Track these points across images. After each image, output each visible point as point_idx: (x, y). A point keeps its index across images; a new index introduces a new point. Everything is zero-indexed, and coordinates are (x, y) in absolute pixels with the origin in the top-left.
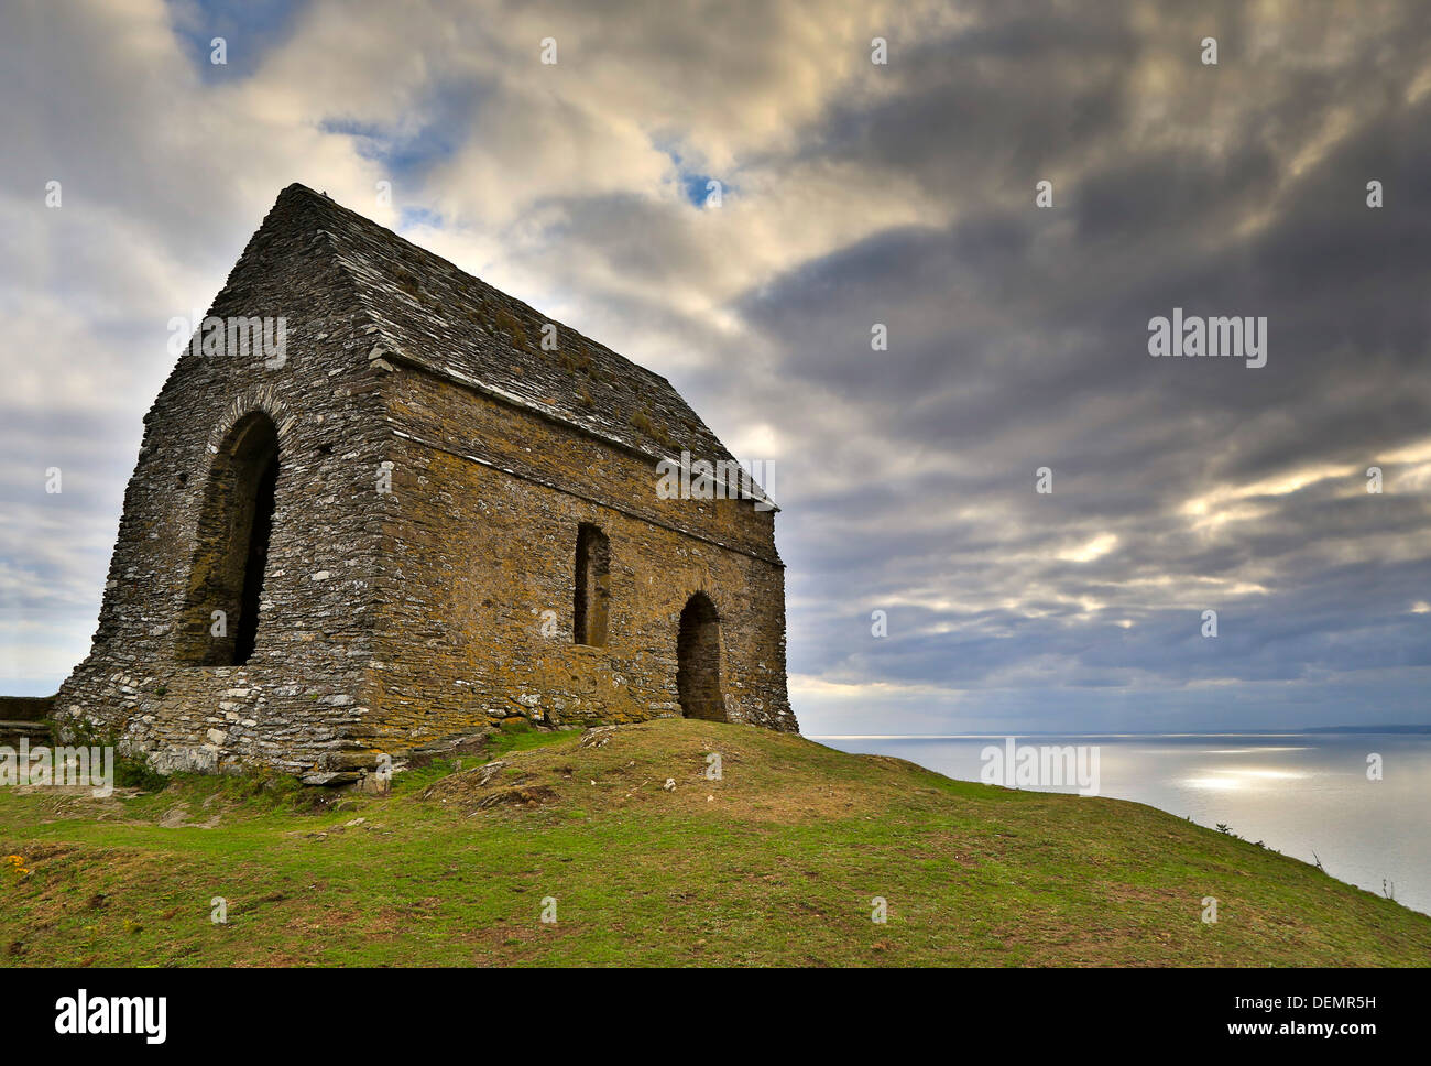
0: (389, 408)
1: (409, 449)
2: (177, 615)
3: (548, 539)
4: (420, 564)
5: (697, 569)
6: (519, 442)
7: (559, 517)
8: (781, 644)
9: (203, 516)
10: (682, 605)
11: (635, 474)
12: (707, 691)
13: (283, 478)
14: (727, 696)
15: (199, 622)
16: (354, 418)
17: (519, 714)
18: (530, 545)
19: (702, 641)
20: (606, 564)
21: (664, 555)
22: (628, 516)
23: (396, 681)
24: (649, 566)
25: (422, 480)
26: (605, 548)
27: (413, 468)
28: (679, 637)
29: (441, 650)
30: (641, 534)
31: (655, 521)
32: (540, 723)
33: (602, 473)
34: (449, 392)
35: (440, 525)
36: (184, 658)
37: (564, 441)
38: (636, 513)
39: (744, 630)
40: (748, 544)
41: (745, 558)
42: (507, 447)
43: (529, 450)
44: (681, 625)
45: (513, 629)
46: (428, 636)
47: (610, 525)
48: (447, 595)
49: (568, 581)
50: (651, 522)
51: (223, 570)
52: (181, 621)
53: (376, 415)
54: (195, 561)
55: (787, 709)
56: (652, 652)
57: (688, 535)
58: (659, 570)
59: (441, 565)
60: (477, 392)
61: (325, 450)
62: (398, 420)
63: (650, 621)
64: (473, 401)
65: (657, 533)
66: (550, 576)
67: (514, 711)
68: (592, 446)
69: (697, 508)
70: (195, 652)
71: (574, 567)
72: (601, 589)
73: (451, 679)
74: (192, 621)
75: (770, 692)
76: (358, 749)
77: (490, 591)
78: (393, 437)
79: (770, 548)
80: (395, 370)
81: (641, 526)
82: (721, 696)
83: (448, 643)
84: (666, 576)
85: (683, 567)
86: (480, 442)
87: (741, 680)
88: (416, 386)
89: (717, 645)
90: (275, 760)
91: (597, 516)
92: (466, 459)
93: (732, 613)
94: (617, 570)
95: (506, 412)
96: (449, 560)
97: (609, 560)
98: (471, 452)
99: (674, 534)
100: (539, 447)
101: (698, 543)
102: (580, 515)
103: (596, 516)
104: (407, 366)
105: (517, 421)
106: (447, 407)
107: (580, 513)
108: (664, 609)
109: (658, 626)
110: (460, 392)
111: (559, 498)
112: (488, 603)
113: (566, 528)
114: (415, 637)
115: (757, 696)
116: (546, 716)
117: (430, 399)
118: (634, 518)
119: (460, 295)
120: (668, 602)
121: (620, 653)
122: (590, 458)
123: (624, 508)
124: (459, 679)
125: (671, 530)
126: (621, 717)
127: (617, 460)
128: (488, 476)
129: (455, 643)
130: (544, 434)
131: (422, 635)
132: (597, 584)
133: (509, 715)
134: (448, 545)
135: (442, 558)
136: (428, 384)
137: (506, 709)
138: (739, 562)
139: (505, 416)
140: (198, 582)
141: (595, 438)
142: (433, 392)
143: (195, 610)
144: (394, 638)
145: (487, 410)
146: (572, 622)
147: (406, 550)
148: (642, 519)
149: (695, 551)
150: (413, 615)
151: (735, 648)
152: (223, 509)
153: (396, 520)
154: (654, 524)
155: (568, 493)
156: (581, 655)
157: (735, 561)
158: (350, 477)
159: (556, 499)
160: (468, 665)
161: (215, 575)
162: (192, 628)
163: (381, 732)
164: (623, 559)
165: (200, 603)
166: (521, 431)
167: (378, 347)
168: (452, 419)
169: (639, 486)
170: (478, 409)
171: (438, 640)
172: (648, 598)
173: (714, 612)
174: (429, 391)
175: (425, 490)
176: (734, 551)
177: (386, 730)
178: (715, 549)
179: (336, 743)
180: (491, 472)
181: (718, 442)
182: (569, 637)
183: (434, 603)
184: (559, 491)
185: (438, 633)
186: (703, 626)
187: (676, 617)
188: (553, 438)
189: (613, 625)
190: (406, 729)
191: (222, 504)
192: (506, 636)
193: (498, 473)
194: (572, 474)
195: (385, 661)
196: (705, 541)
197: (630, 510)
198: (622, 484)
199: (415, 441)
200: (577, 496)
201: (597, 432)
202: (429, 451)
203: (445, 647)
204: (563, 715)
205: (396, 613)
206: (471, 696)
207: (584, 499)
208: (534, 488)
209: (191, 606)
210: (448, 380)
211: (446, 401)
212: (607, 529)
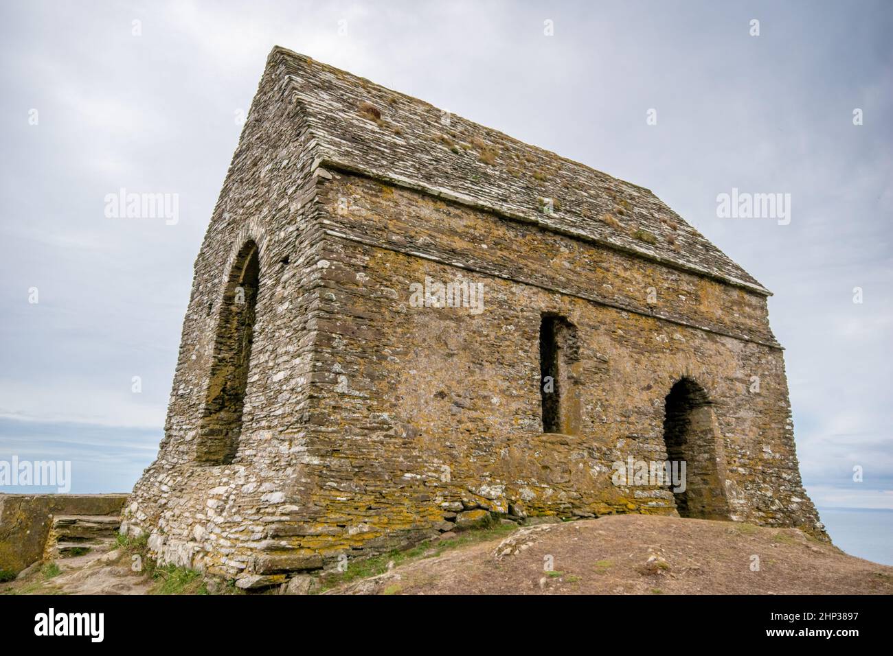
0: (328, 212)
1: (345, 247)
2: (200, 422)
3: (507, 329)
4: (363, 358)
5: (680, 355)
6: (474, 240)
7: (519, 309)
8: (787, 427)
9: (219, 336)
10: (667, 391)
11: (604, 265)
12: (705, 477)
13: (261, 293)
14: (728, 483)
15: (217, 427)
16: (303, 227)
17: (479, 507)
18: (487, 336)
19: (694, 426)
20: (576, 352)
21: (641, 342)
22: (597, 304)
23: (333, 477)
24: (625, 352)
25: (361, 277)
26: (574, 337)
27: (349, 265)
28: (665, 423)
29: (388, 443)
30: (614, 321)
31: (629, 308)
32: (504, 515)
33: (567, 265)
34: (396, 194)
35: (385, 320)
36: (204, 459)
37: (524, 236)
38: (607, 301)
39: (742, 413)
40: (738, 328)
41: (735, 342)
42: (459, 244)
43: (484, 246)
44: (666, 411)
45: (472, 420)
46: (373, 429)
47: (577, 313)
48: (393, 388)
49: (533, 370)
50: (623, 309)
51: (237, 381)
52: (202, 427)
53: (316, 219)
54: (213, 374)
55: (802, 495)
56: (634, 438)
57: (668, 321)
58: (636, 356)
59: (385, 358)
60: (423, 193)
61: (286, 261)
62: (337, 222)
63: (630, 407)
64: (421, 202)
65: (632, 320)
66: (512, 366)
67: (472, 504)
68: (555, 241)
69: (677, 296)
70: (215, 453)
71: (538, 356)
72: (573, 377)
73: (399, 473)
74: (211, 427)
75: (779, 477)
76: (284, 549)
77: (443, 382)
78: (328, 237)
79: (765, 332)
80: (334, 178)
81: (613, 313)
82: (719, 482)
83: (396, 436)
84: (644, 361)
85: (664, 353)
86: (429, 240)
87: (744, 466)
88: (358, 191)
89: (711, 430)
90: (223, 560)
91: (560, 304)
92: (410, 255)
93: (725, 397)
94: (589, 358)
95: (458, 212)
96: (395, 353)
97: (578, 348)
98: (418, 249)
99: (651, 321)
100: (496, 244)
101: (680, 329)
102: (543, 305)
103: (562, 305)
104: (347, 173)
105: (469, 220)
106: (392, 210)
107: (542, 302)
108: (645, 395)
109: (640, 412)
110: (406, 194)
111: (515, 288)
112: (441, 395)
113: (527, 318)
114: (358, 431)
115: (764, 482)
116: (511, 510)
117: (374, 203)
118: (603, 305)
119: (429, 124)
120: (649, 387)
121: (596, 439)
122: (554, 252)
123: (593, 297)
124: (408, 471)
125: (648, 316)
126: (602, 508)
127: (583, 253)
128: (435, 271)
129: (404, 435)
130: (501, 231)
131: (367, 429)
132: (569, 372)
133: (466, 508)
134: (394, 339)
135: (387, 351)
136: (370, 189)
137: (462, 502)
138: (729, 346)
139: (456, 216)
140: (216, 392)
141: (556, 232)
142: (377, 196)
143: (214, 416)
144: (333, 432)
145: (438, 210)
146: (540, 411)
147: (345, 345)
148: (613, 307)
149: (677, 336)
150: (354, 409)
151: (733, 433)
152: (236, 329)
153: (333, 316)
154: (628, 311)
155: (527, 284)
156: (552, 443)
157: (724, 345)
158: (299, 282)
159: (514, 290)
160: (419, 457)
161: (231, 386)
162: (212, 432)
163: (312, 530)
164: (595, 346)
165: (217, 411)
166: (475, 229)
167: (317, 157)
168: (398, 219)
169: (610, 276)
170: (426, 210)
171: (385, 433)
172: (627, 384)
173: (704, 397)
174: (372, 195)
175: (365, 286)
176: (722, 335)
177: (320, 528)
178: (700, 333)
179: (264, 543)
180: (439, 267)
181: (702, 237)
182: (538, 425)
183: (377, 395)
184: (517, 282)
185: (383, 426)
186: (694, 412)
187: (660, 404)
188: (511, 234)
189: (587, 413)
190: (344, 526)
191: (235, 324)
192: (462, 427)
193: (446, 267)
194: (533, 267)
195: (322, 456)
196: (687, 326)
197: (599, 299)
198: (591, 275)
199: (351, 240)
200: (537, 287)
201: (558, 226)
202: (369, 249)
203: (393, 440)
204: (530, 506)
205: (334, 408)
206: (422, 487)
207: (546, 289)
208: (489, 280)
209: (211, 413)
210: (391, 184)
211: (392, 204)
212: (574, 318)
